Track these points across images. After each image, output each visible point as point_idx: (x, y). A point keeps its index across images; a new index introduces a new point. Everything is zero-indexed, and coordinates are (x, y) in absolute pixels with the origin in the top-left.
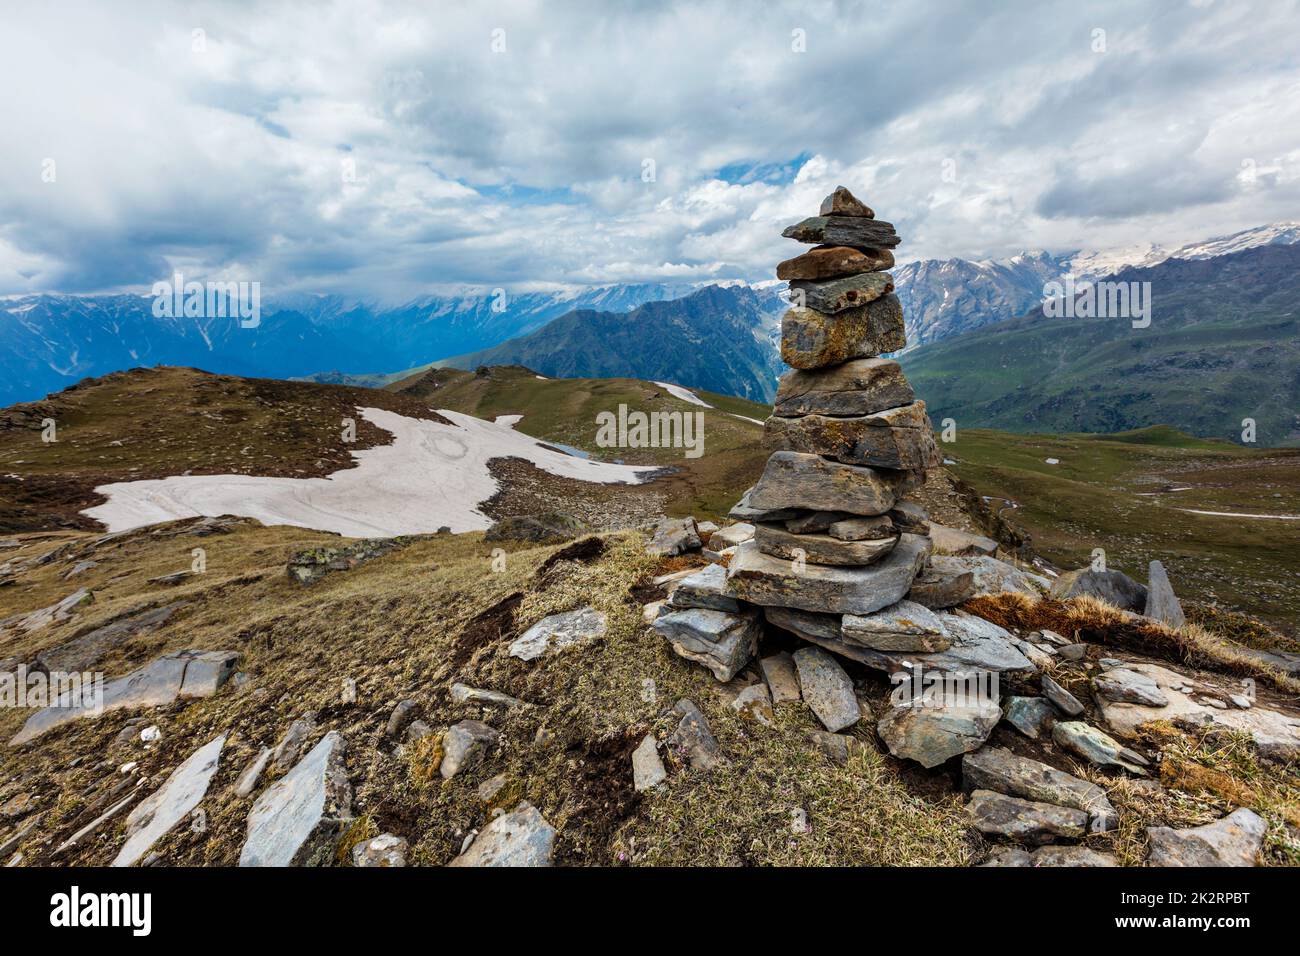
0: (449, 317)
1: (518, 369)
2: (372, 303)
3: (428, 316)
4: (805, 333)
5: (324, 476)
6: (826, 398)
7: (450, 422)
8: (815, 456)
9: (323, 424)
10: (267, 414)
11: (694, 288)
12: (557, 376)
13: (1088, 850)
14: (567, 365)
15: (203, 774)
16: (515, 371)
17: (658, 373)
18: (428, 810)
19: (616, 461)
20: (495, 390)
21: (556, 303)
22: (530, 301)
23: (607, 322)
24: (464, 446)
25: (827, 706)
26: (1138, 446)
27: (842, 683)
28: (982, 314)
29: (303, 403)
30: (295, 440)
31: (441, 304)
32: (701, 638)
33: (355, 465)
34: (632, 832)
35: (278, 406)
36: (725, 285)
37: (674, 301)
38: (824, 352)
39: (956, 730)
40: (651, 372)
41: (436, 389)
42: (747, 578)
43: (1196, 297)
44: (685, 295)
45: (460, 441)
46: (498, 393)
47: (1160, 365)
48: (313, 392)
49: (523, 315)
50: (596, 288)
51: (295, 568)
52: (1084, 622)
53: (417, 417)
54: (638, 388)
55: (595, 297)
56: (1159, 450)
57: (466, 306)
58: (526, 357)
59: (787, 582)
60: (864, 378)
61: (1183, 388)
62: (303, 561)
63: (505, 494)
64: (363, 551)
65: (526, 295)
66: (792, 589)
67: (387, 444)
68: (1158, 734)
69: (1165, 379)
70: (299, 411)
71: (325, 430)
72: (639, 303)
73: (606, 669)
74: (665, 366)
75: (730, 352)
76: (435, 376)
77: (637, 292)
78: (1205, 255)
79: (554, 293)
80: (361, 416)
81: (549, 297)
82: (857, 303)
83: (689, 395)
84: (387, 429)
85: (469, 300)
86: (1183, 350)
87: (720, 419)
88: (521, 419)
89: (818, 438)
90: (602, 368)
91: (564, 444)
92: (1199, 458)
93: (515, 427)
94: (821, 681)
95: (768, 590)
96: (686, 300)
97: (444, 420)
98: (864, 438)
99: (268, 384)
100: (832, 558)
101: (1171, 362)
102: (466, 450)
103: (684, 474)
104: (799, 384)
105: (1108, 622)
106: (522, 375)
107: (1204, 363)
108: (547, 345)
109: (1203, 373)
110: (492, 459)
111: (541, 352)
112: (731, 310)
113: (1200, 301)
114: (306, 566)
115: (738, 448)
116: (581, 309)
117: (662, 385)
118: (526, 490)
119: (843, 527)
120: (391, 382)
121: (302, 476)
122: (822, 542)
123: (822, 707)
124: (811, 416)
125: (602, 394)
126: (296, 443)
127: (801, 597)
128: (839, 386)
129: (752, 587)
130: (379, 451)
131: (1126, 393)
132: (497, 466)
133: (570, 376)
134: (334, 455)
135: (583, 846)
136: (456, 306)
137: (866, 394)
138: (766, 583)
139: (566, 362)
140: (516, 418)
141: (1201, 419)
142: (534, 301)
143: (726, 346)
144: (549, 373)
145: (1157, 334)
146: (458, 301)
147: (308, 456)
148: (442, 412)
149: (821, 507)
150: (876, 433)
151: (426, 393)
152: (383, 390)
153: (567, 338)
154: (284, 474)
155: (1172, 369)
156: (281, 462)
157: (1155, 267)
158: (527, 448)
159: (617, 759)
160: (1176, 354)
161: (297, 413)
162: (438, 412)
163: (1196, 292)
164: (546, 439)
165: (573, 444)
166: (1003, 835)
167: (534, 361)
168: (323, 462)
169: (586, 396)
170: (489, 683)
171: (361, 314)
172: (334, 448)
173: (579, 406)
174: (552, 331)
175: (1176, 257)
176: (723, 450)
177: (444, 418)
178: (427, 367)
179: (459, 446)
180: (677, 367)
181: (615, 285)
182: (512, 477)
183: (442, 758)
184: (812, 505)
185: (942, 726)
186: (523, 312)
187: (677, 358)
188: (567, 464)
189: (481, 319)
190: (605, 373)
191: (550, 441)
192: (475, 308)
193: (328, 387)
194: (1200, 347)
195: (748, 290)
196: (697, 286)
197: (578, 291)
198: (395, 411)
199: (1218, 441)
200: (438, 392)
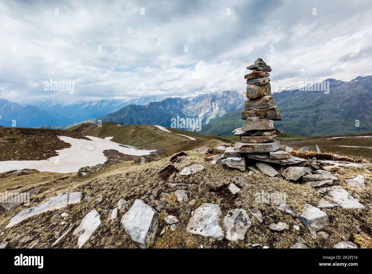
0: (88, 107)
1: (112, 123)
2: (62, 103)
3: (81, 107)
4: (253, 90)
5: (46, 159)
6: (258, 105)
7: (90, 140)
8: (258, 118)
9: (46, 142)
10: (25, 139)
11: (164, 98)
12: (124, 124)
13: (335, 186)
14: (127, 121)
15: (95, 218)
16: (111, 123)
17: (155, 123)
18: (179, 209)
19: (143, 149)
20: (104, 129)
21: (123, 103)
22: (115, 102)
23: (139, 108)
24: (95, 147)
25: (269, 172)
26: (281, 138)
27: (270, 168)
28: (241, 105)
29: (38, 136)
30: (35, 148)
31: (86, 103)
32: (236, 162)
33: (57, 155)
34: (239, 200)
35: (29, 137)
36: (173, 97)
37: (159, 102)
38: (258, 94)
39: (300, 171)
40: (153, 122)
41: (84, 129)
42: (245, 147)
43: (290, 100)
44: (162, 100)
45: (94, 146)
46: (105, 130)
47: (284, 117)
48: (42, 132)
49: (113, 106)
50: (136, 98)
51: (82, 172)
52: (310, 155)
53: (79, 138)
54: (149, 127)
55: (135, 101)
56: (286, 139)
57: (94, 104)
58: (114, 119)
59: (255, 146)
60: (268, 99)
61: (289, 123)
62: (84, 170)
63: (109, 161)
64: (99, 167)
65: (114, 100)
66: (256, 148)
67: (69, 147)
68: (337, 168)
69: (285, 121)
70: (37, 138)
71: (46, 144)
72: (149, 102)
73: (210, 174)
74: (157, 120)
75: (175, 116)
76: (84, 126)
77: (148, 99)
78: (291, 90)
79: (122, 100)
80: (59, 139)
81: (121, 101)
82: (265, 83)
83: (165, 129)
84: (68, 143)
85: (95, 102)
86: (288, 113)
87: (174, 135)
88: (113, 138)
89: (257, 114)
90: (138, 122)
91: (127, 145)
92: (295, 140)
93: (111, 140)
94: (265, 168)
95: (251, 149)
96: (162, 101)
97: (88, 139)
98: (269, 113)
99: (25, 129)
100: (264, 141)
101: (286, 116)
102: (96, 148)
103: (165, 152)
104: (251, 102)
105: (315, 154)
106: (113, 124)
107: (293, 116)
108: (121, 115)
109: (293, 119)
110: (104, 151)
111: (119, 117)
112: (176, 104)
113: (291, 101)
114: (84, 172)
115: (180, 144)
116: (131, 104)
117: (156, 126)
118: (116, 160)
119: (266, 133)
120: (68, 128)
121: (38, 160)
122: (261, 137)
123: (268, 173)
124: (255, 109)
125: (139, 129)
126: (36, 149)
127: (259, 150)
128: (261, 102)
129: (246, 149)
130: (66, 150)
131: (277, 124)
132: (106, 153)
133: (128, 124)
134: (50, 152)
135: (227, 206)
136: (91, 104)
137: (268, 103)
138: (250, 147)
139: (127, 120)
140: (111, 138)
141: (294, 130)
142: (116, 102)
143: (174, 114)
144: (122, 124)
145: (282, 109)
146: (91, 102)
147: (40, 153)
148: (87, 137)
149: (260, 129)
150: (272, 111)
151: (81, 131)
152: (67, 130)
153: (127, 113)
154: (32, 159)
155: (287, 118)
156: (30, 155)
157: (280, 93)
158: (116, 146)
159: (224, 190)
160: (287, 114)
161: (36, 139)
162: (86, 136)
163: (290, 99)
164: (121, 144)
165: (130, 145)
166: (318, 187)
167: (117, 120)
168: (46, 154)
169: (133, 130)
170: (178, 182)
171: (58, 106)
172: (50, 150)
173: (132, 133)
174: (122, 111)
175: (285, 90)
176: (175, 144)
177: (88, 138)
178: (81, 123)
179: (93, 147)
180: (161, 121)
181: (141, 97)
182: (111, 156)
183: (177, 198)
184: (258, 129)
185: (297, 171)
186: (113, 105)
187: (160, 118)
188: (129, 151)
189: (99, 108)
190: (139, 123)
191: (123, 144)
192: (97, 104)
193: (47, 130)
194: (292, 113)
195: (180, 99)
196: (166, 97)
197: (130, 99)
198: (71, 137)
199: (298, 136)
200: (85, 131)
